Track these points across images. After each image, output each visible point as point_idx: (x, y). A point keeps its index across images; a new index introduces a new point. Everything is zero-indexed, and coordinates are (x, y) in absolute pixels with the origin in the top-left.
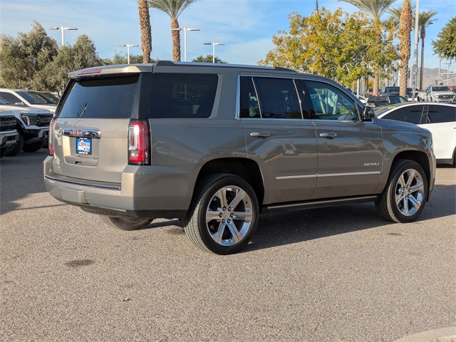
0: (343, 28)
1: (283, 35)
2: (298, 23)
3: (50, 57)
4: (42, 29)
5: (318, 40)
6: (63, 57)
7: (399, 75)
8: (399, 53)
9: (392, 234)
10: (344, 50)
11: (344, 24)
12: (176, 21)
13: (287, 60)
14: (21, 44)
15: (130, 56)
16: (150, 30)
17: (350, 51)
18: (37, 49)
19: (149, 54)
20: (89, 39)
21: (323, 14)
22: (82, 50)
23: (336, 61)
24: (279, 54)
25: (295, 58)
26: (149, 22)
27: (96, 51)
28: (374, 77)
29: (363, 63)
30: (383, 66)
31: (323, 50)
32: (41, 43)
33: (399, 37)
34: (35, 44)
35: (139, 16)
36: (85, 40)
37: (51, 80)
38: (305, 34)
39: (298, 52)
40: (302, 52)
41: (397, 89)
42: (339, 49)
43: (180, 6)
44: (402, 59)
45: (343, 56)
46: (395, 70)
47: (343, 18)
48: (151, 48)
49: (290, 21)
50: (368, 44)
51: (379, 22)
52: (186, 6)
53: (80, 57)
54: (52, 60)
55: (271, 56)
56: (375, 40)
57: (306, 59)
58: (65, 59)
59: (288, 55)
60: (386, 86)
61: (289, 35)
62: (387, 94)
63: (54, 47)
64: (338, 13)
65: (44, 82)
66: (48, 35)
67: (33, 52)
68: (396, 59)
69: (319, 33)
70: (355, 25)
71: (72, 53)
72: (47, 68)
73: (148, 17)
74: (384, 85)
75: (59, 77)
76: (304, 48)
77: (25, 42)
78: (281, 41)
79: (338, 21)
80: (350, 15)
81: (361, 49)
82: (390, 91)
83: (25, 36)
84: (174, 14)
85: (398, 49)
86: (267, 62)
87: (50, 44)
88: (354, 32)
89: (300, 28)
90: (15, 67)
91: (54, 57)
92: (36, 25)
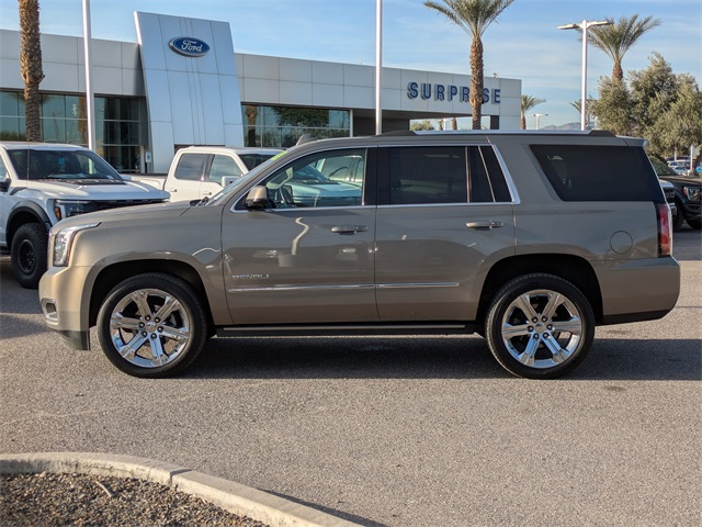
34: (649, 86)
67: (644, 99)
77: (636, 85)
90: (617, 121)
92: (655, 58)
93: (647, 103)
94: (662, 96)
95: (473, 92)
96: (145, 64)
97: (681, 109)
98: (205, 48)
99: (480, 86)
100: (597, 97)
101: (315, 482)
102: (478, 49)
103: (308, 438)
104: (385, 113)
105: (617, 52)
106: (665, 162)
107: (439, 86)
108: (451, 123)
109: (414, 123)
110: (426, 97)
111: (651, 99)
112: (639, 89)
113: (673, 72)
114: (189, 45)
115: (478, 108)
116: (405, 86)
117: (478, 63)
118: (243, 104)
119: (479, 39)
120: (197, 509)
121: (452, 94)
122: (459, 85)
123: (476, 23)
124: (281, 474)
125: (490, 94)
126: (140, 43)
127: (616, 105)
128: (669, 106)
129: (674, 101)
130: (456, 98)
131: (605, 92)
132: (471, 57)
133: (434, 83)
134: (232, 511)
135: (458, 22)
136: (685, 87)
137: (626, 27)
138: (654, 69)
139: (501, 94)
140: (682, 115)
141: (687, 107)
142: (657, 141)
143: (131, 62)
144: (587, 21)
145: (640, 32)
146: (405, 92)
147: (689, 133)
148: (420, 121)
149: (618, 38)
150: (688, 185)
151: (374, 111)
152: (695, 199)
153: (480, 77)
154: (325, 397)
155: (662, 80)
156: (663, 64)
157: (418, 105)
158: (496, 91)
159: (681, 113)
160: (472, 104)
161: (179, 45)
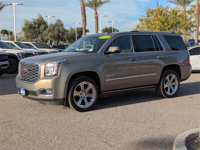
0: (169, 14)
1: (143, 18)
2: (150, 12)
3: (45, 29)
4: (41, 17)
5: (158, 19)
6: (50, 29)
7: (195, 34)
8: (194, 24)
9: (190, 98)
10: (170, 23)
11: (170, 12)
12: (96, 12)
13: (145, 28)
14: (33, 23)
15: (77, 28)
16: (86, 17)
17: (172, 24)
18: (40, 25)
19: (85, 27)
20: (61, 21)
21: (160, 8)
22: (58, 26)
23: (167, 28)
24: (141, 26)
25: (149, 27)
26: (85, 13)
27: (64, 26)
28: (183, 35)
29: (178, 29)
30: (187, 30)
31: (160, 23)
32: (41, 23)
33: (194, 18)
34: (38, 23)
35: (81, 11)
36: (59, 21)
37: (45, 38)
38: (153, 17)
39: (150, 25)
40: (152, 25)
41: (194, 40)
42: (168, 23)
43: (98, 6)
44: (195, 27)
45: (169, 26)
46: (193, 32)
47: (169, 10)
48: (86, 24)
49: (146, 11)
50: (180, 20)
51: (185, 11)
52: (101, 6)
53: (57, 28)
54: (46, 30)
55: (138, 27)
56: (183, 19)
57: (153, 28)
58: (51, 29)
59: (146, 26)
60: (189, 39)
61: (146, 17)
62: (190, 42)
63: (46, 24)
64: (167, 8)
65: (42, 39)
66: (44, 20)
67: (38, 27)
68: (193, 27)
69: (159, 16)
70: (175, 12)
71: (54, 27)
72: (43, 33)
73: (85, 11)
74: (188, 39)
75: (49, 37)
76: (152, 23)
77: (34, 23)
78: (142, 20)
79: (167, 11)
80: (172, 8)
81: (177, 23)
82: (191, 41)
83: (34, 20)
84: (96, 9)
85: (194, 23)
86: (136, 29)
87: (45, 23)
88: (174, 15)
89: (151, 14)
90: (31, 33)
91: (46, 29)
92: (39, 15)
127: (30, 28)
144: (15, 3)
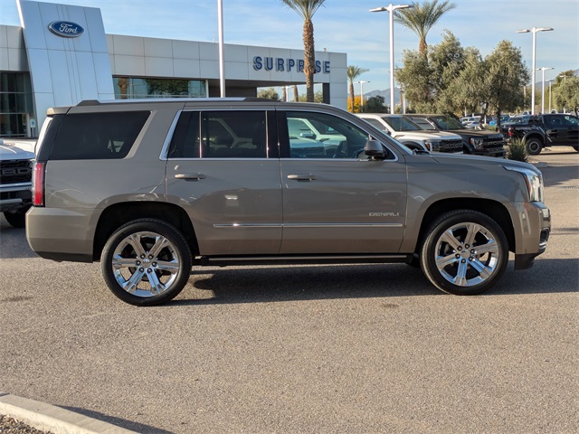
22: (501, 61)
34: (442, 57)
67: (439, 67)
90: (418, 86)
92: (447, 34)
93: (441, 71)
94: (453, 65)
95: (307, 64)
96: (28, 44)
97: (468, 76)
98: (80, 30)
99: (312, 59)
100: (402, 66)
101: (122, 398)
102: (310, 29)
103: (125, 359)
104: (227, 82)
105: (422, 30)
106: (458, 118)
107: (279, 59)
108: (293, 90)
109: (261, 91)
110: (269, 68)
111: (445, 68)
112: (434, 60)
113: (461, 46)
114: (66, 28)
115: (311, 77)
116: (251, 59)
117: (310, 40)
118: (114, 76)
119: (310, 21)
120: (8, 428)
121: (290, 66)
122: (296, 58)
123: (307, 7)
124: (95, 392)
125: (321, 66)
126: (23, 27)
127: (417, 73)
128: (458, 73)
129: (463, 69)
130: (294, 69)
131: (408, 63)
132: (304, 35)
133: (275, 57)
134: (38, 428)
135: (291, 6)
136: (471, 57)
137: (429, 10)
138: (446, 43)
139: (330, 65)
140: (469, 81)
141: (472, 74)
142: (449, 102)
143: (16, 43)
144: (393, 5)
145: (440, 13)
146: (252, 65)
147: (474, 95)
148: (267, 89)
149: (424, 19)
150: (474, 137)
151: (219, 80)
152: (480, 148)
153: (312, 51)
154: (149, 324)
155: (452, 52)
156: (454, 39)
157: (262, 75)
158: (327, 62)
159: (468, 79)
160: (306, 74)
161: (57, 28)
